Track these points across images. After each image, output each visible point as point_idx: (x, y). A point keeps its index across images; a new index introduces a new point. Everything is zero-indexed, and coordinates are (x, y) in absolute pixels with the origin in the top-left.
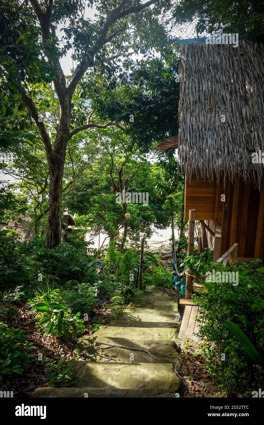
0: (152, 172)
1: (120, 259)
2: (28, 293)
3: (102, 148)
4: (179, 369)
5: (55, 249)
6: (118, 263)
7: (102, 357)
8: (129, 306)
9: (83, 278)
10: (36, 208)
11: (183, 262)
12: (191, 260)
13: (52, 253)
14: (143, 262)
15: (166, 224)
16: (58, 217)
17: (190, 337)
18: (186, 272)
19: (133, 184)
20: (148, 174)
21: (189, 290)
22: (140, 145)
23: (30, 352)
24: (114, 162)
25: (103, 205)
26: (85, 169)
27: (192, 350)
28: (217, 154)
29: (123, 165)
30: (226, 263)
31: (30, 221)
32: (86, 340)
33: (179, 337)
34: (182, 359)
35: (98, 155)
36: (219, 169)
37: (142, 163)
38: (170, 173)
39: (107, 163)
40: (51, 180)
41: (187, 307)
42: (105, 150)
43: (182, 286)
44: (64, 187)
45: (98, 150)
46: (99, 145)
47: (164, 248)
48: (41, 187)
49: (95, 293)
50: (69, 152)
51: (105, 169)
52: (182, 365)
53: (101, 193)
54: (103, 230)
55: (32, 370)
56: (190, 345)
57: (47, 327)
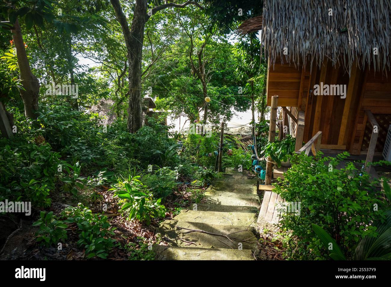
0: (232, 54)
1: (200, 141)
2: (111, 178)
3: (181, 28)
4: (258, 254)
5: (137, 133)
6: (199, 145)
7: (183, 241)
8: (209, 189)
9: (165, 160)
10: (117, 91)
11: (264, 149)
12: (272, 147)
13: (134, 137)
14: (223, 145)
15: (246, 106)
16: (138, 101)
17: (269, 222)
18: (267, 159)
19: (213, 66)
20: (228, 56)
21: (269, 176)
22: (220, 26)
23: (113, 237)
24: (194, 44)
25: (183, 88)
26: (164, 51)
27: (271, 235)
28: (305, 36)
29: (202, 47)
30: (309, 152)
31: (112, 104)
32: (167, 224)
33: (258, 221)
34: (261, 245)
35: (178, 36)
36: (306, 53)
37: (222, 44)
38: (252, 55)
39: (187, 45)
40: (130, 63)
41: (266, 193)
42: (184, 31)
43: (262, 172)
44: (144, 70)
45: (176, 32)
46: (178, 26)
47: (244, 130)
48: (121, 70)
49: (176, 176)
50: (147, 34)
51: (185, 51)
52: (261, 250)
53: (181, 76)
54: (183, 113)
55: (116, 254)
56: (269, 230)
57: (130, 212)
